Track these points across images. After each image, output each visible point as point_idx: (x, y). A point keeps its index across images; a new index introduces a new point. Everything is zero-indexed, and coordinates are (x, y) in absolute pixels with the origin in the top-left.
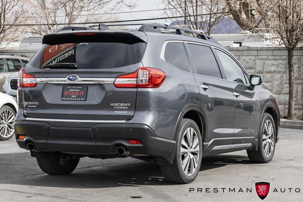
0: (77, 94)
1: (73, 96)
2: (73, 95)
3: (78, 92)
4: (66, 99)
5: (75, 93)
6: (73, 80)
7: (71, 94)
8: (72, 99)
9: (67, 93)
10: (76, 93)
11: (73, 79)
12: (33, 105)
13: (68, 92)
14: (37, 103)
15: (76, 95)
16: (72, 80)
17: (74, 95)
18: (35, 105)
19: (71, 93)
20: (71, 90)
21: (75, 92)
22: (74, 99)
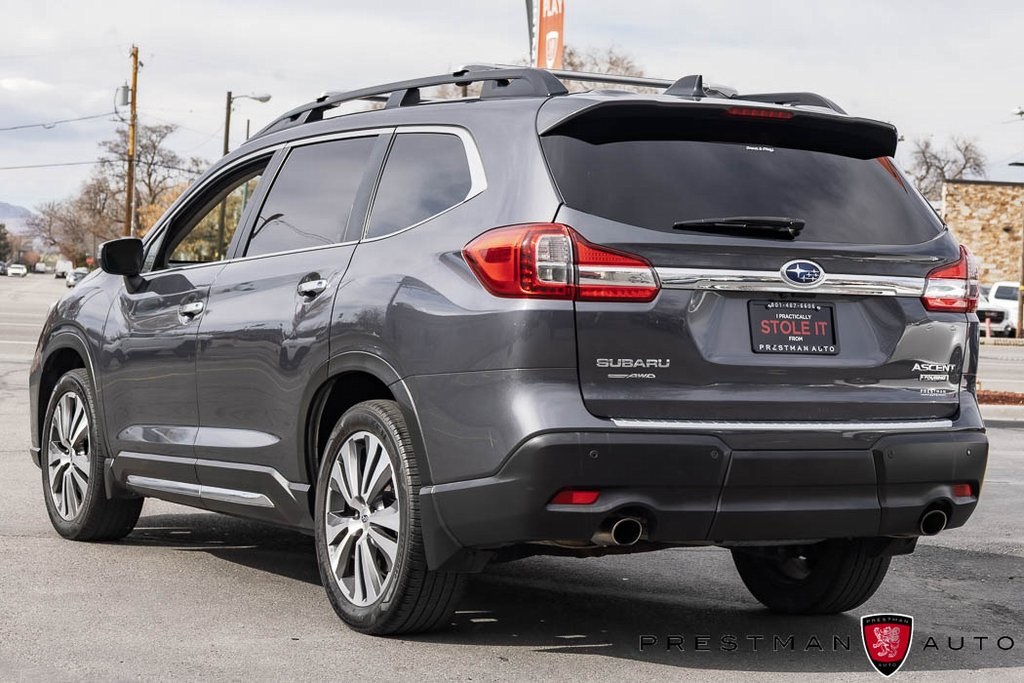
0: (805, 330)
1: (794, 339)
2: (791, 334)
3: (807, 323)
4: (774, 349)
5: (798, 328)
6: (807, 281)
7: (787, 330)
8: (793, 348)
9: (771, 325)
10: (803, 328)
11: (804, 278)
12: (639, 370)
13: (775, 322)
14: (664, 363)
15: (804, 333)
16: (801, 281)
17: (795, 332)
18: (651, 369)
19: (786, 327)
20: (782, 316)
21: (798, 322)
22: (799, 348)
